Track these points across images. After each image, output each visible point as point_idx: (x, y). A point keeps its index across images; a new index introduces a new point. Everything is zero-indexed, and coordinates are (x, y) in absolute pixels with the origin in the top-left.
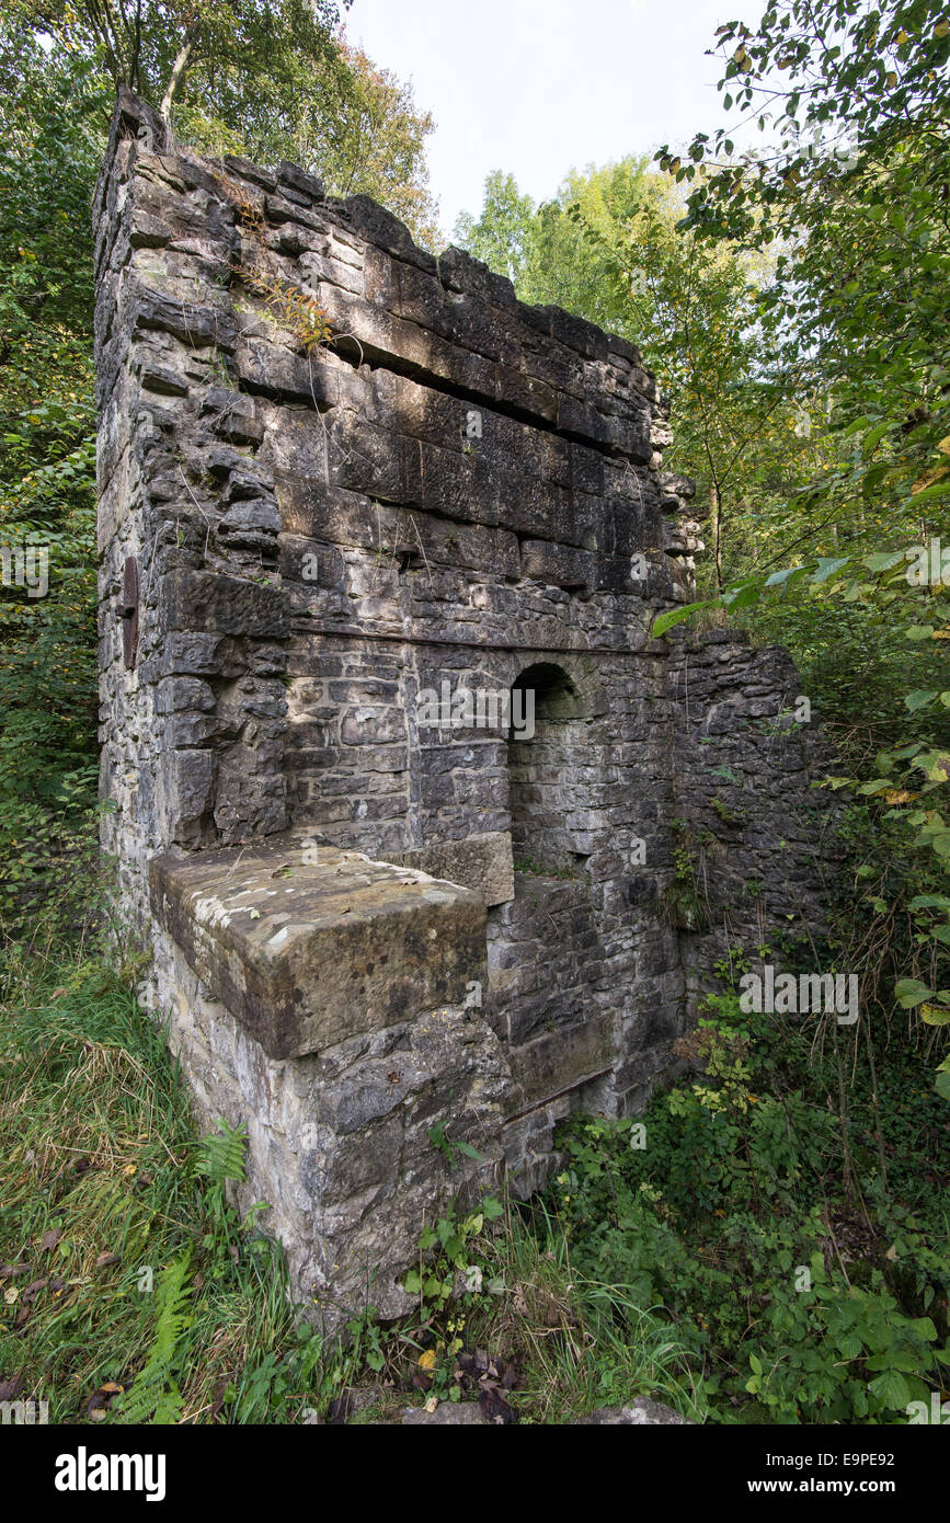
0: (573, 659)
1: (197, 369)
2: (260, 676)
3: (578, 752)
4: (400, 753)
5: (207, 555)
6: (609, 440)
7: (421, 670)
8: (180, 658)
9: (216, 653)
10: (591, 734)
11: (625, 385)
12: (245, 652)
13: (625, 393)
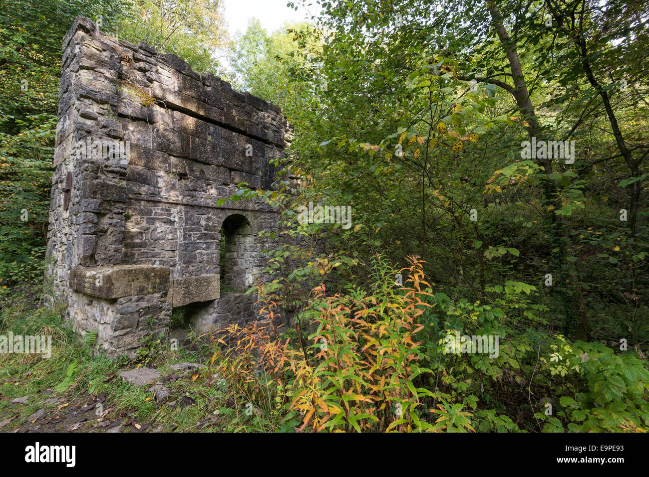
0: (249, 213)
1: (102, 111)
2: (115, 213)
3: (251, 246)
4: (175, 244)
5: (99, 174)
6: (267, 138)
7: (185, 215)
8: (87, 207)
9: (99, 206)
10: (255, 240)
11: (275, 120)
12: (110, 206)
13: (275, 123)
